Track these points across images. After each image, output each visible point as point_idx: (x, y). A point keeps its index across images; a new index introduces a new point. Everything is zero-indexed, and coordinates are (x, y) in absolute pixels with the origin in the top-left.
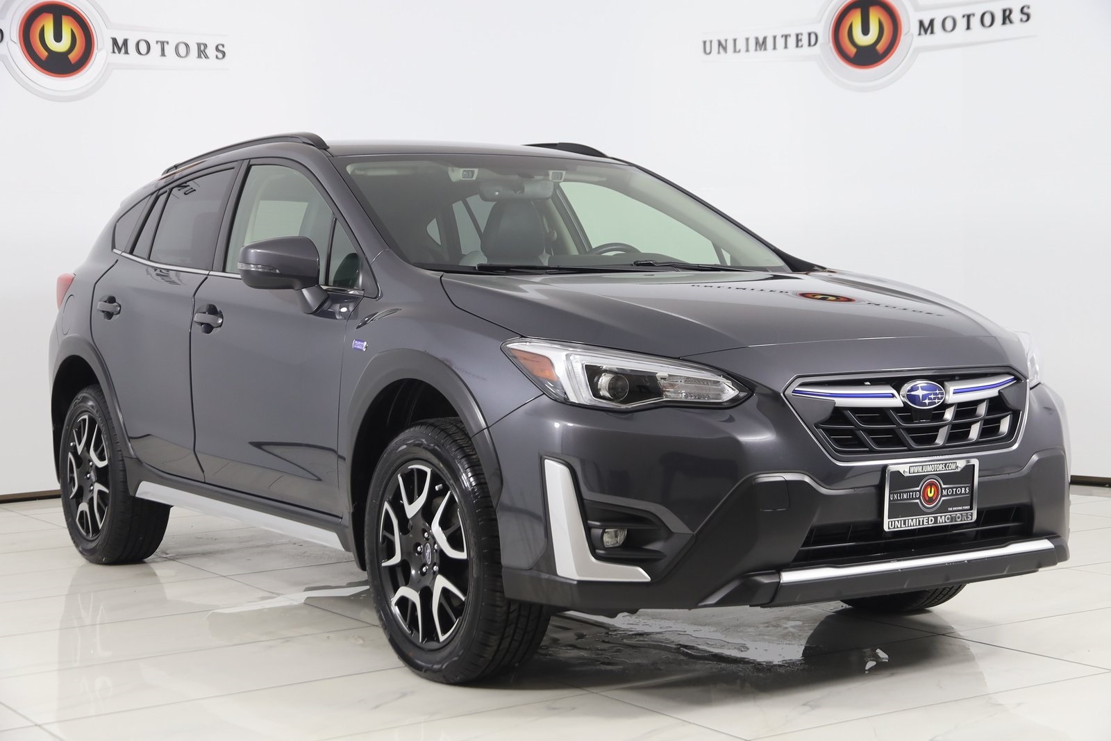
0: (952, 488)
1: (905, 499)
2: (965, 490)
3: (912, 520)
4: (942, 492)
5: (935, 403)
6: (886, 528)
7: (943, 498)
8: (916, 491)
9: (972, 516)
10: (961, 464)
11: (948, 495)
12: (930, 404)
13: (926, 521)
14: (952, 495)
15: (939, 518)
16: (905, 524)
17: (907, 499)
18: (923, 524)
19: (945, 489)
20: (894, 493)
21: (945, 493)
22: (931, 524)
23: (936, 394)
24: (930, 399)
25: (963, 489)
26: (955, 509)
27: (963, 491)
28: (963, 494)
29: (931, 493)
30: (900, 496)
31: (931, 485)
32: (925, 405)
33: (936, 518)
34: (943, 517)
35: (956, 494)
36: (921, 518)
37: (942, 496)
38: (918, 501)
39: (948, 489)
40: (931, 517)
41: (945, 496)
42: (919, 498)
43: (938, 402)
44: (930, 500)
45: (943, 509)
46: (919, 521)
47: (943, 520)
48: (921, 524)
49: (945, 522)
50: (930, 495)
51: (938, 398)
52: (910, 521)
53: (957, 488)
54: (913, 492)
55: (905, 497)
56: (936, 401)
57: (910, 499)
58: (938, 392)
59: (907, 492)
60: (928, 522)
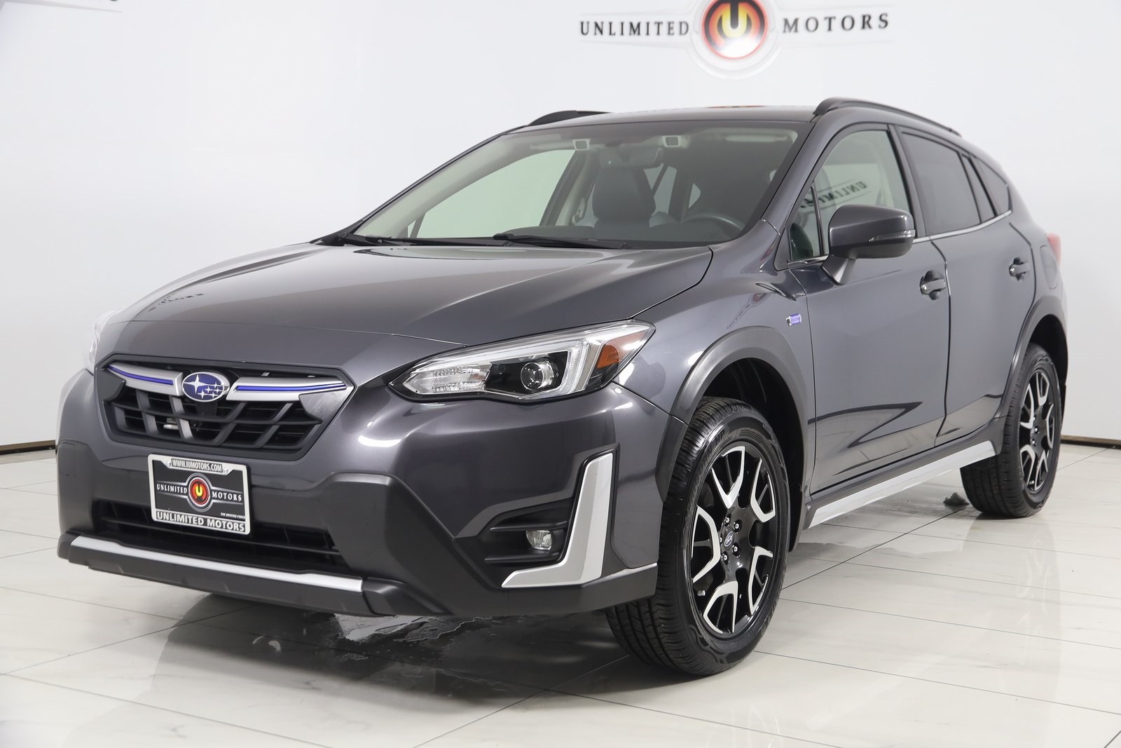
0: (223, 492)
1: (171, 492)
2: (237, 497)
3: (181, 515)
4: (211, 494)
5: (211, 398)
6: (154, 517)
7: (213, 501)
8: (184, 487)
9: (244, 526)
10: (227, 468)
11: (217, 499)
12: (205, 397)
13: (196, 521)
14: (223, 499)
15: (209, 521)
16: (173, 518)
17: (174, 493)
18: (192, 523)
19: (215, 491)
20: (161, 484)
21: (214, 495)
22: (200, 525)
23: (212, 388)
24: (206, 392)
25: (235, 496)
26: (228, 515)
27: (235, 498)
28: (235, 501)
29: (199, 491)
30: (167, 488)
31: (199, 483)
32: (199, 397)
33: (205, 520)
34: (213, 521)
35: (227, 500)
36: (190, 516)
37: (212, 498)
38: (185, 497)
39: (218, 492)
40: (201, 518)
41: (214, 498)
42: (187, 494)
43: (215, 397)
44: (199, 500)
45: (215, 511)
46: (188, 519)
47: (214, 524)
48: (190, 522)
49: (215, 527)
50: (200, 494)
51: (215, 393)
52: (178, 516)
53: (228, 493)
54: (181, 486)
55: (172, 489)
56: (213, 395)
57: (177, 493)
58: (216, 385)
59: (175, 485)
60: (197, 522)
